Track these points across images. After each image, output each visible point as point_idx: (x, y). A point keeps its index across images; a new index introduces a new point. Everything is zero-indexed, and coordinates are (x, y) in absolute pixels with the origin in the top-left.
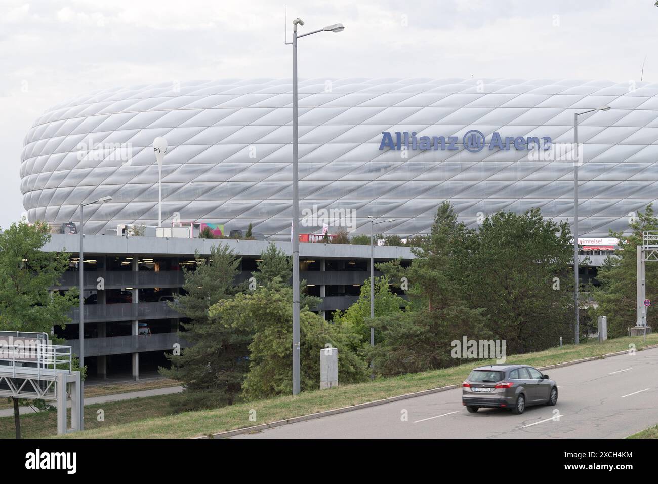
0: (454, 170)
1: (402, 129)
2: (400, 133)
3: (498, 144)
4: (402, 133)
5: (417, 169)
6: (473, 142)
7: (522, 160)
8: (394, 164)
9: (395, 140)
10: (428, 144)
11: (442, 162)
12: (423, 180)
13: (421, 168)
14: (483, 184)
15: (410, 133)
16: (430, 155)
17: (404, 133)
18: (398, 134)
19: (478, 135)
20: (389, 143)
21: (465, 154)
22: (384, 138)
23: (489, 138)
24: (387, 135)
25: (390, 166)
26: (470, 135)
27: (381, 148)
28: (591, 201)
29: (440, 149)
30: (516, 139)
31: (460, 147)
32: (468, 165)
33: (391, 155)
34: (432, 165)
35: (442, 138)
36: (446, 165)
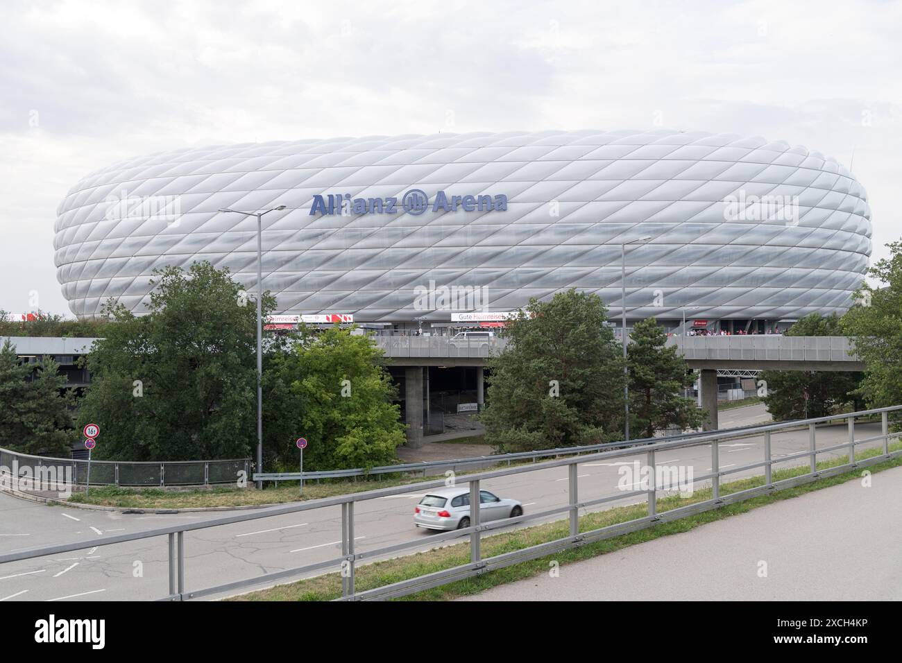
0: (395, 236)
1: (334, 191)
2: (332, 196)
3: (444, 205)
4: (335, 197)
5: (356, 236)
6: (416, 204)
7: (474, 222)
8: (327, 231)
9: (327, 204)
10: (362, 208)
11: (381, 227)
12: (361, 249)
13: (358, 235)
14: (429, 251)
15: (344, 195)
16: (367, 219)
17: (337, 195)
18: (331, 197)
19: (419, 194)
20: (322, 207)
21: (407, 218)
22: (315, 202)
23: (433, 199)
24: (318, 198)
25: (324, 233)
26: (410, 195)
27: (312, 213)
28: (561, 269)
29: (376, 212)
30: (464, 198)
31: (400, 210)
32: (410, 230)
33: (326, 220)
34: (370, 230)
35: (379, 200)
36: (386, 230)
